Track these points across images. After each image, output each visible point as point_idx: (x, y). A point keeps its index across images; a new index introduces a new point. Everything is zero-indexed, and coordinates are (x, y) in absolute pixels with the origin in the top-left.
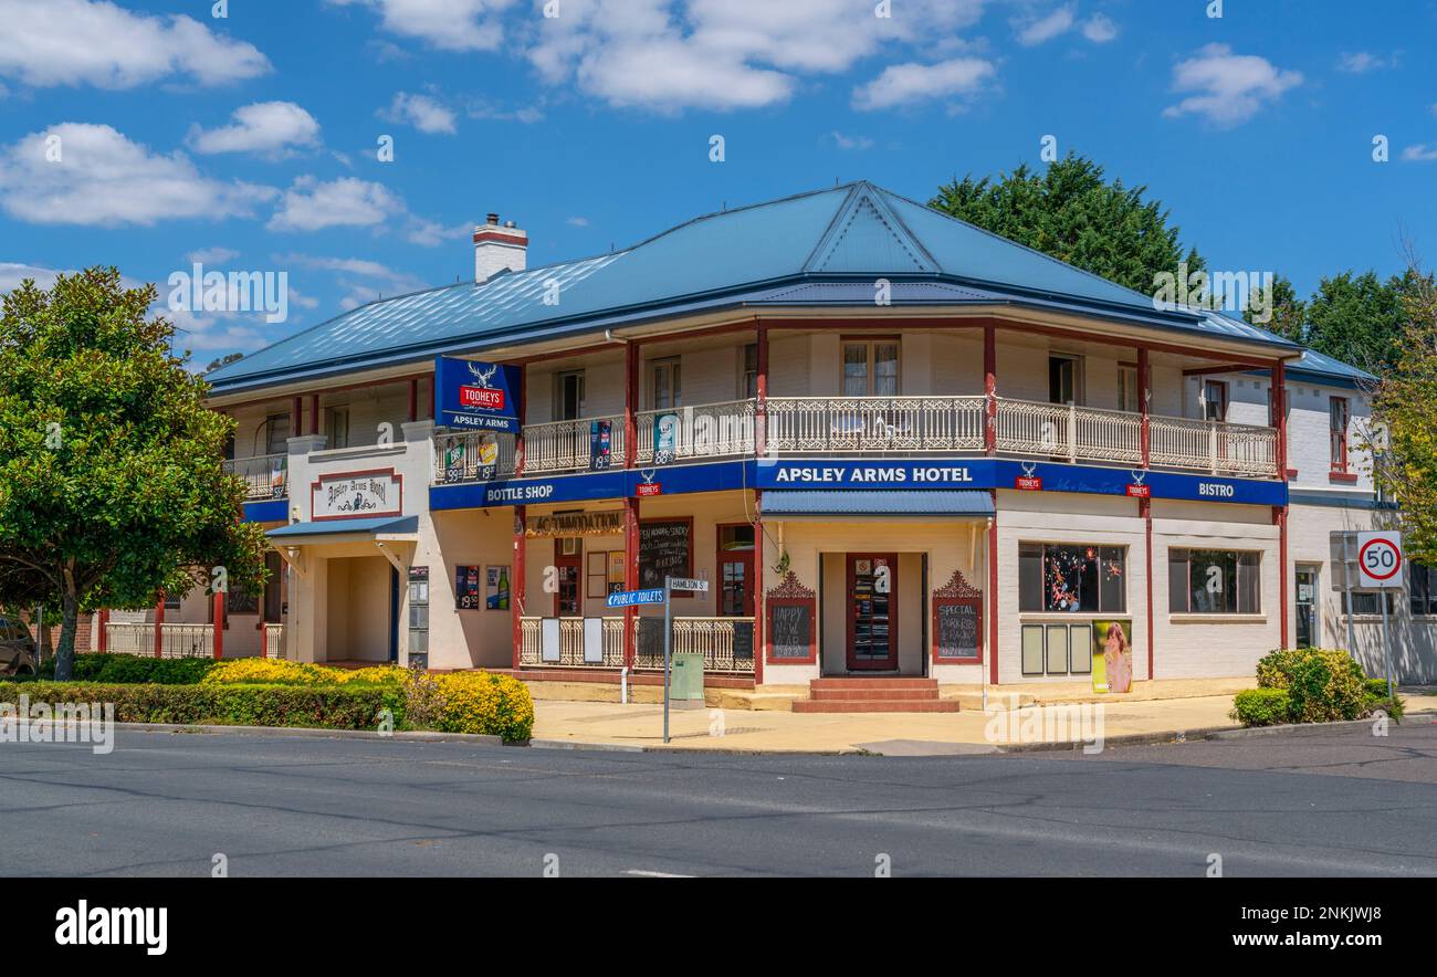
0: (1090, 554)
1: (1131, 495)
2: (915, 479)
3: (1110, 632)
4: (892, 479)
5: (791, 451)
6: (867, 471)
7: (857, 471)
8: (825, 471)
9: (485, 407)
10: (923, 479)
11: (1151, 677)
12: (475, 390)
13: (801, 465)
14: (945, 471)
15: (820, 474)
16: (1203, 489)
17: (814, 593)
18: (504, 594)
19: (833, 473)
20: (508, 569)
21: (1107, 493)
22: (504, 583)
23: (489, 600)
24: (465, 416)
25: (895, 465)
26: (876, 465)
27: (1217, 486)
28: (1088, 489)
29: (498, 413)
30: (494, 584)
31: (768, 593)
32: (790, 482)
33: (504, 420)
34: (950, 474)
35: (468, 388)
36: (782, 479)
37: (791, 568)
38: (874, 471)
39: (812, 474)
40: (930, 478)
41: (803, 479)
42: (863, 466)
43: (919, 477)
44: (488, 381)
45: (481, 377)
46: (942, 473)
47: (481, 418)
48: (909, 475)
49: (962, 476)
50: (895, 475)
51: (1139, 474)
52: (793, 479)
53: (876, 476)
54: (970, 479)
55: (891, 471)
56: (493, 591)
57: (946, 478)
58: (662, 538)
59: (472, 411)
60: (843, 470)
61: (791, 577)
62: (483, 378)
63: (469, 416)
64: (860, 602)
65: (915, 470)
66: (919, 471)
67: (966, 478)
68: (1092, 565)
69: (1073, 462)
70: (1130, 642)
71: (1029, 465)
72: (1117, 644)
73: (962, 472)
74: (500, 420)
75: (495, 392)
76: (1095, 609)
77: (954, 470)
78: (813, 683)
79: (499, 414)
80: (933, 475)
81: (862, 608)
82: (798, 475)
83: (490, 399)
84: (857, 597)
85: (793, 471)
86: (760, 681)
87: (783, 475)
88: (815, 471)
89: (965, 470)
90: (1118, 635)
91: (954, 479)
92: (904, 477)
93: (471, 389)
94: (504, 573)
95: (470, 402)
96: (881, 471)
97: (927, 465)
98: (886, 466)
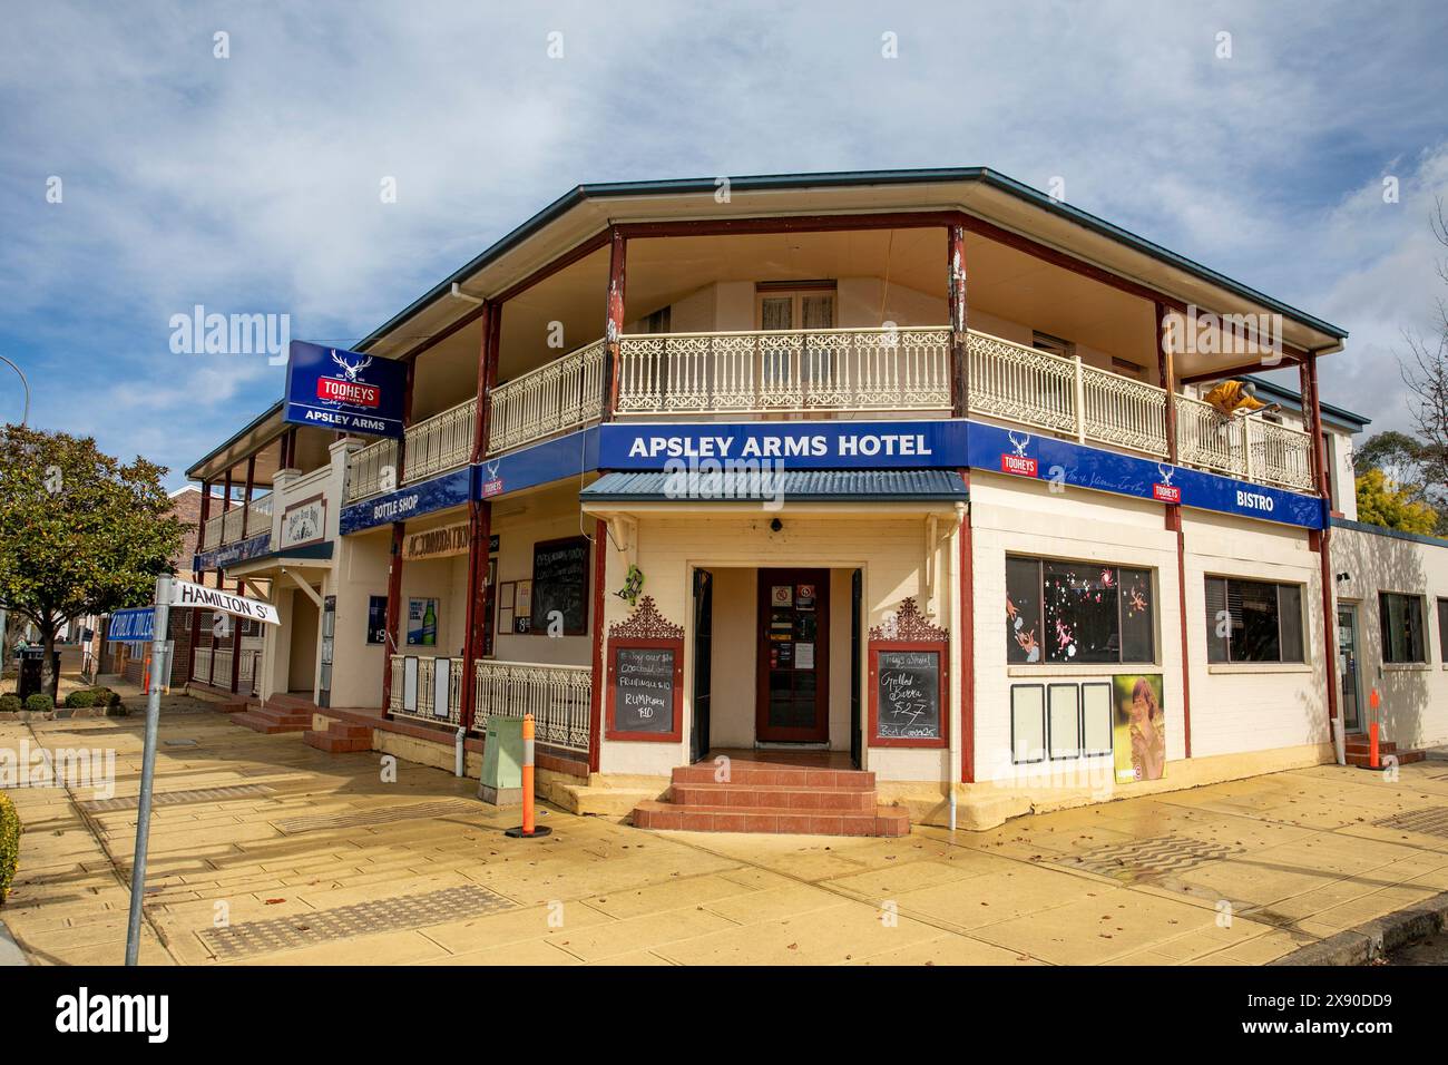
0: (1106, 577)
1: (1158, 497)
2: (842, 452)
3: (1136, 693)
4: (806, 453)
5: (655, 412)
6: (767, 440)
7: (752, 441)
8: (703, 441)
9: (354, 404)
10: (854, 452)
11: (1188, 754)
12: (340, 383)
13: (667, 432)
14: (889, 439)
15: (695, 446)
16: (1242, 499)
17: (681, 631)
18: (430, 629)
19: (715, 444)
20: (436, 602)
21: (1127, 491)
22: (430, 616)
23: (410, 635)
24: (322, 412)
25: (811, 431)
26: (780, 432)
27: (1256, 496)
28: (1104, 483)
29: (369, 412)
30: (418, 618)
31: (612, 630)
32: (649, 458)
33: (379, 421)
34: (896, 445)
35: (329, 380)
36: (638, 454)
37: (646, 591)
38: (778, 441)
39: (683, 445)
40: (865, 451)
41: (669, 453)
42: (760, 432)
43: (848, 450)
44: (358, 374)
45: (349, 368)
46: (884, 444)
47: (346, 416)
48: (832, 445)
49: (915, 448)
50: (811, 447)
51: (1167, 469)
52: (653, 454)
53: (782, 449)
54: (929, 452)
55: (804, 440)
56: (417, 625)
57: (890, 451)
58: (562, 564)
59: (335, 407)
60: (730, 439)
61: (648, 604)
62: (352, 371)
63: (328, 412)
64: (777, 644)
65: (842, 439)
66: (848, 441)
67: (921, 451)
68: (1111, 594)
69: (1082, 442)
70: (1161, 705)
71: (1020, 438)
72: (1145, 710)
73: (915, 442)
74: (373, 421)
75: (369, 388)
76: (1115, 660)
77: (903, 438)
78: (678, 774)
79: (371, 413)
80: (870, 445)
81: (779, 654)
82: (662, 447)
83: (360, 394)
84: (773, 638)
85: (654, 441)
86: (595, 768)
87: (638, 447)
88: (688, 441)
89: (921, 438)
90: (1146, 696)
91: (903, 451)
92: (824, 450)
93: (334, 381)
94: (430, 605)
95: (331, 396)
96: (789, 441)
97: (860, 430)
98: (796, 432)
